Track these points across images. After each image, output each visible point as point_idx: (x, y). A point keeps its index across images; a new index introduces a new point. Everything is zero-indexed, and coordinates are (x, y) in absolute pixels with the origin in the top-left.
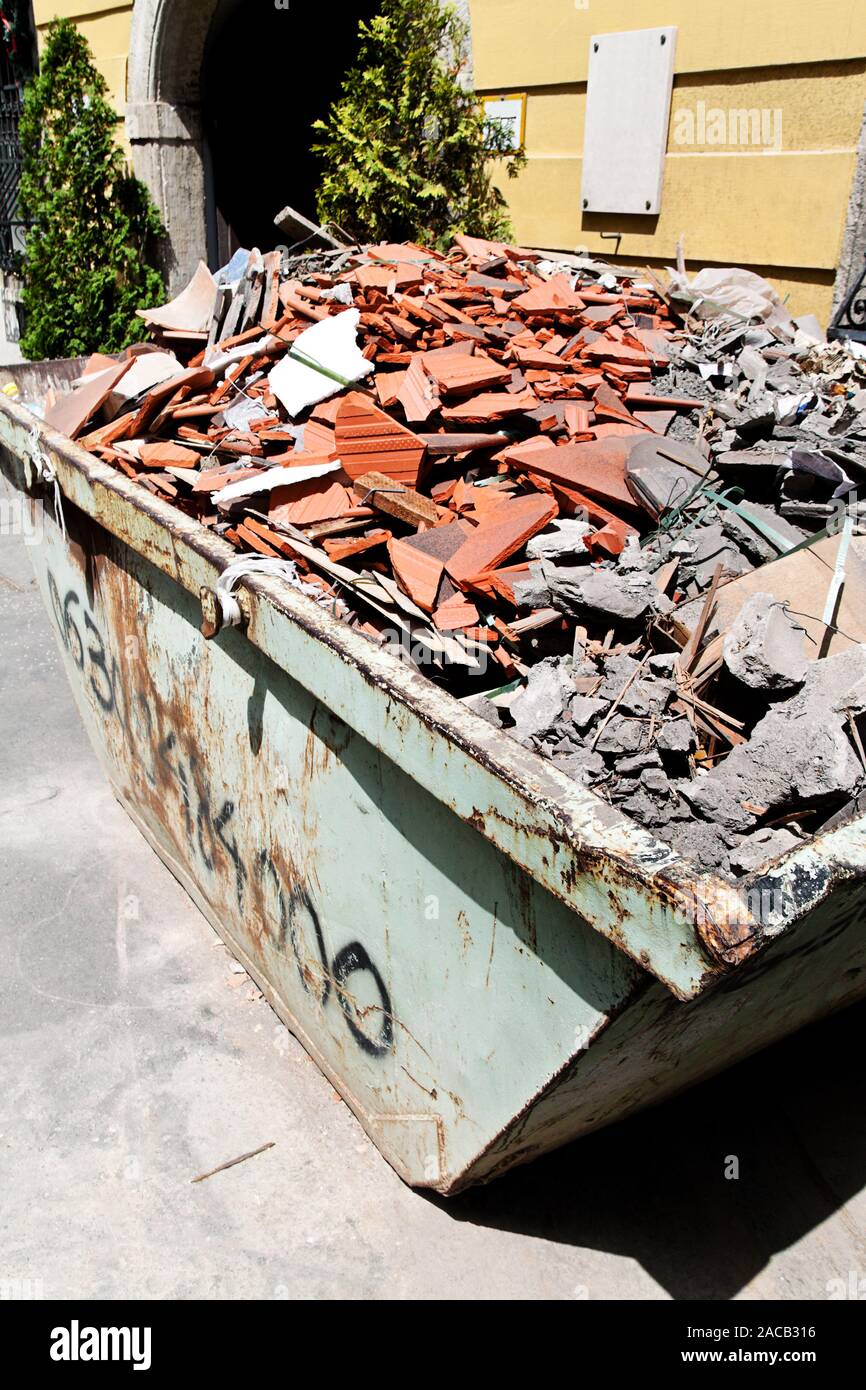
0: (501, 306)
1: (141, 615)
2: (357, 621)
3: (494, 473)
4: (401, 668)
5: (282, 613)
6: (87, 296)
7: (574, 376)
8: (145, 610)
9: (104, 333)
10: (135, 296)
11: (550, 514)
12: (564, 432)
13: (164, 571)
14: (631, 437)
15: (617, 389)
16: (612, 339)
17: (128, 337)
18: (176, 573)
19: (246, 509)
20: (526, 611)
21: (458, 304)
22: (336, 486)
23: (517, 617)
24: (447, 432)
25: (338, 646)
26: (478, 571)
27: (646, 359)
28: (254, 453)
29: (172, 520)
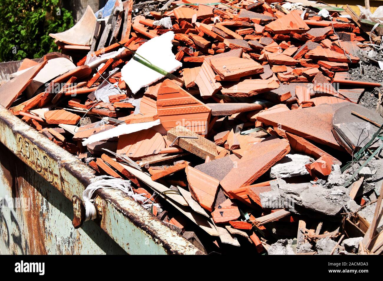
0: (259, 29)
1: (42, 213)
2: (166, 217)
3: (253, 127)
4: (190, 246)
5: (120, 212)
6: (29, 26)
7: (302, 68)
8: (44, 210)
9: (38, 47)
10: (56, 26)
11: (285, 151)
12: (295, 102)
13: (54, 186)
14: (336, 105)
15: (327, 76)
16: (325, 47)
17: (52, 49)
18: (61, 188)
19: (103, 149)
20: (268, 211)
21: (234, 28)
22: (158, 135)
23: (262, 214)
24: (225, 102)
25: (152, 233)
26: (240, 186)
27: (345, 58)
28: (111, 115)
29: (59, 155)
